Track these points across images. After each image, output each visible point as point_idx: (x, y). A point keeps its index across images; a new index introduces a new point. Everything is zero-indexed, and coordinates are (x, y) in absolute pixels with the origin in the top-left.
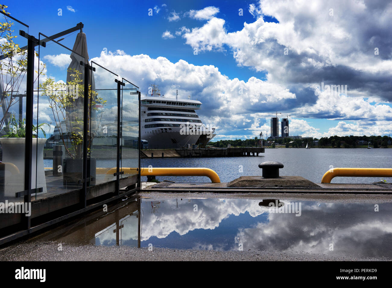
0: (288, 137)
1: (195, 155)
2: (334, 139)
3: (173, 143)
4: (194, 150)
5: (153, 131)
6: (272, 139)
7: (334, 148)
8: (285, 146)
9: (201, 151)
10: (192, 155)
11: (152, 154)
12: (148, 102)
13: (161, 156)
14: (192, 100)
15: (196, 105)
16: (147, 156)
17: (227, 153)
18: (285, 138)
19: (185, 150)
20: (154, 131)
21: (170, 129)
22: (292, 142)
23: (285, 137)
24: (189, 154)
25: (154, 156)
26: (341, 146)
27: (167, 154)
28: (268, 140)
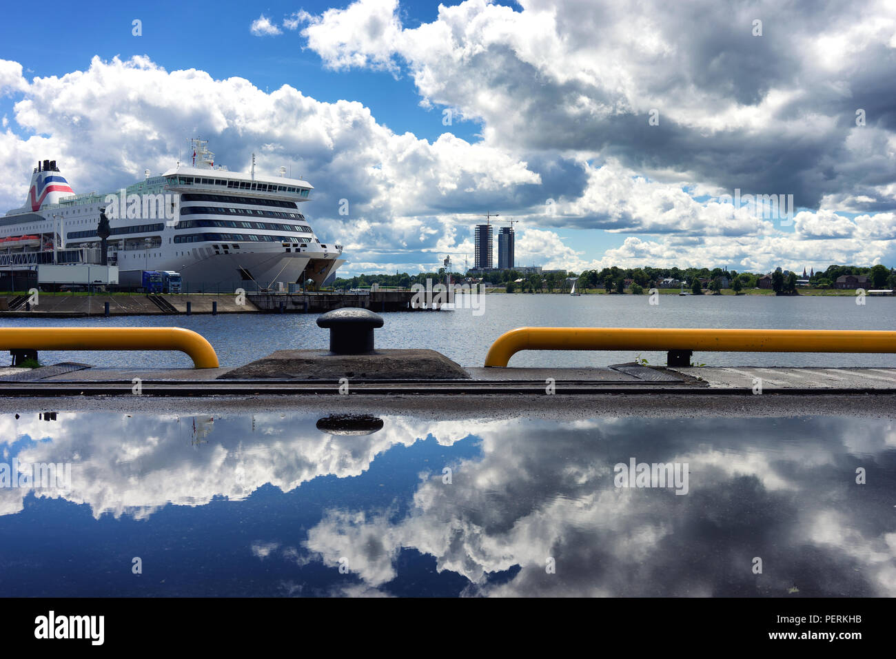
0: (512, 268)
1: (293, 307)
2: (609, 274)
3: (243, 279)
4: (291, 296)
5: (194, 250)
6: (477, 274)
7: (611, 293)
8: (505, 288)
9: (307, 300)
10: (286, 307)
11: (189, 305)
12: (181, 181)
13: (210, 309)
14: (290, 178)
15: (298, 190)
16: (175, 309)
17: (368, 302)
18: (505, 272)
19: (268, 296)
20: (197, 249)
21: (236, 246)
22: (521, 280)
23: (506, 269)
24: (278, 305)
25: (193, 309)
26: (625, 290)
27: (226, 304)
28: (468, 275)
